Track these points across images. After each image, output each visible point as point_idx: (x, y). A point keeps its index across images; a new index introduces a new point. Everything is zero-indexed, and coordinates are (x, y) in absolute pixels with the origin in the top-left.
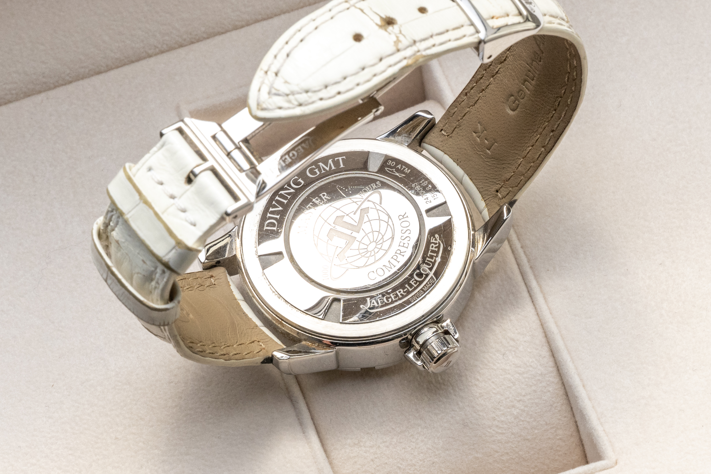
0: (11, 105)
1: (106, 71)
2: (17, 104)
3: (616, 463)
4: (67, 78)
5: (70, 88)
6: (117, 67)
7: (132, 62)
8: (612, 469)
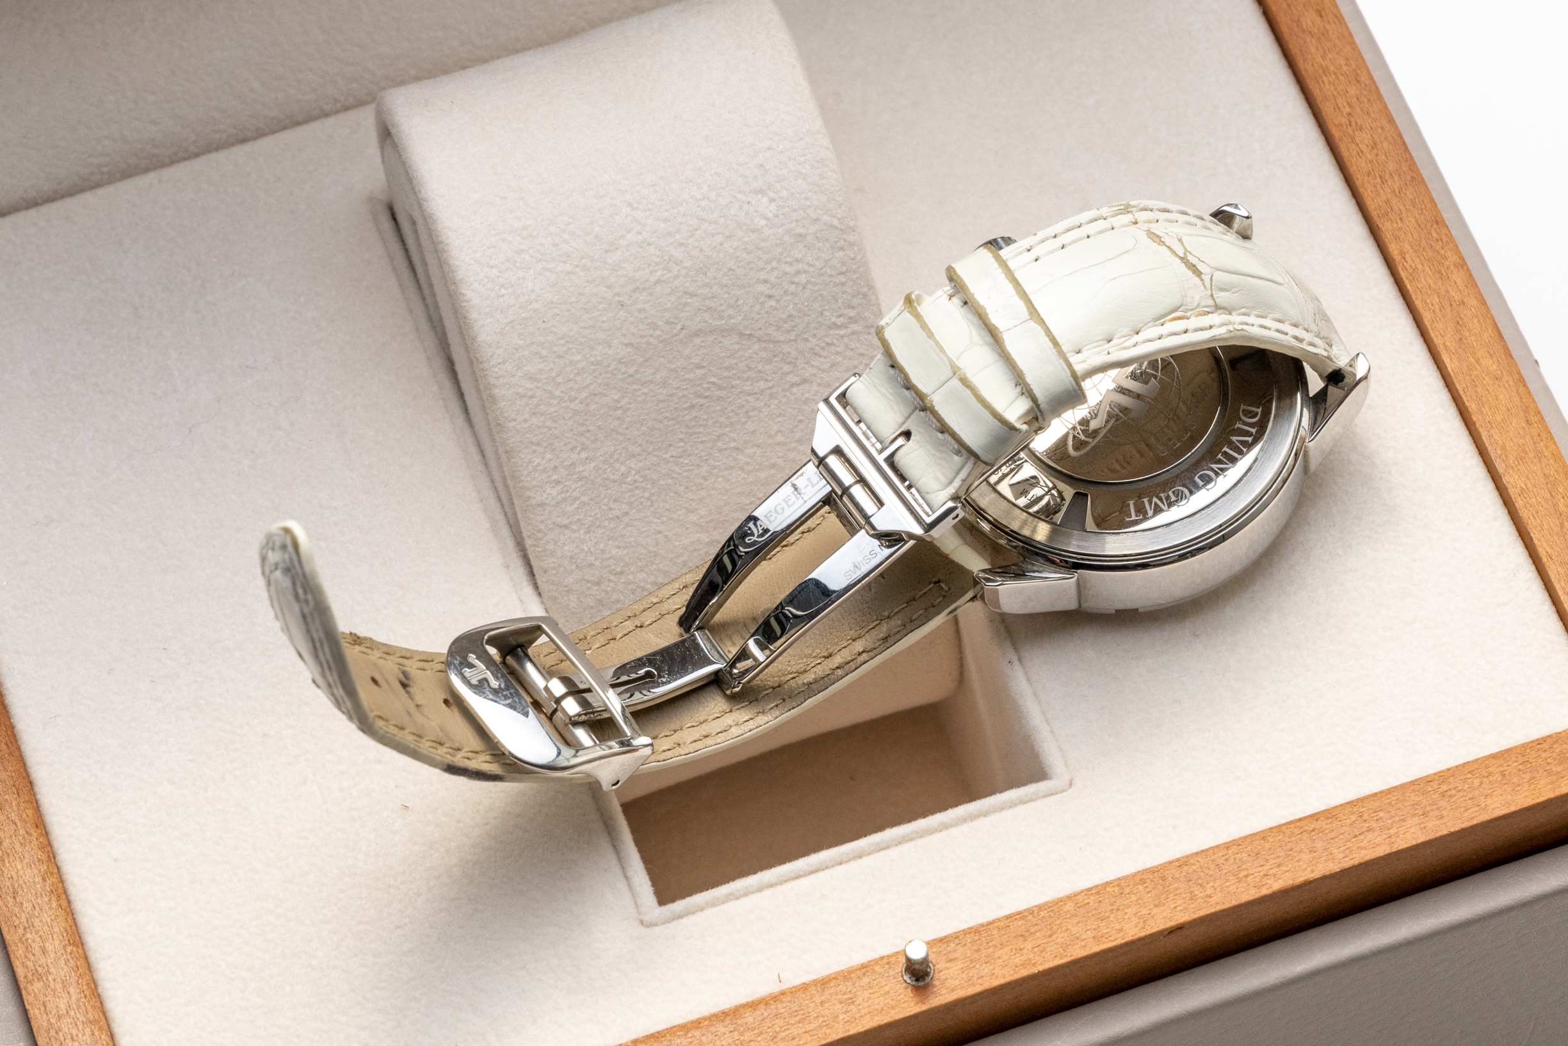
0: (101, 191)
1: (254, 139)
2: (110, 189)
3: (1071, 784)
4: (192, 148)
5: (196, 164)
6: (273, 132)
7: (298, 124)
8: (1064, 794)
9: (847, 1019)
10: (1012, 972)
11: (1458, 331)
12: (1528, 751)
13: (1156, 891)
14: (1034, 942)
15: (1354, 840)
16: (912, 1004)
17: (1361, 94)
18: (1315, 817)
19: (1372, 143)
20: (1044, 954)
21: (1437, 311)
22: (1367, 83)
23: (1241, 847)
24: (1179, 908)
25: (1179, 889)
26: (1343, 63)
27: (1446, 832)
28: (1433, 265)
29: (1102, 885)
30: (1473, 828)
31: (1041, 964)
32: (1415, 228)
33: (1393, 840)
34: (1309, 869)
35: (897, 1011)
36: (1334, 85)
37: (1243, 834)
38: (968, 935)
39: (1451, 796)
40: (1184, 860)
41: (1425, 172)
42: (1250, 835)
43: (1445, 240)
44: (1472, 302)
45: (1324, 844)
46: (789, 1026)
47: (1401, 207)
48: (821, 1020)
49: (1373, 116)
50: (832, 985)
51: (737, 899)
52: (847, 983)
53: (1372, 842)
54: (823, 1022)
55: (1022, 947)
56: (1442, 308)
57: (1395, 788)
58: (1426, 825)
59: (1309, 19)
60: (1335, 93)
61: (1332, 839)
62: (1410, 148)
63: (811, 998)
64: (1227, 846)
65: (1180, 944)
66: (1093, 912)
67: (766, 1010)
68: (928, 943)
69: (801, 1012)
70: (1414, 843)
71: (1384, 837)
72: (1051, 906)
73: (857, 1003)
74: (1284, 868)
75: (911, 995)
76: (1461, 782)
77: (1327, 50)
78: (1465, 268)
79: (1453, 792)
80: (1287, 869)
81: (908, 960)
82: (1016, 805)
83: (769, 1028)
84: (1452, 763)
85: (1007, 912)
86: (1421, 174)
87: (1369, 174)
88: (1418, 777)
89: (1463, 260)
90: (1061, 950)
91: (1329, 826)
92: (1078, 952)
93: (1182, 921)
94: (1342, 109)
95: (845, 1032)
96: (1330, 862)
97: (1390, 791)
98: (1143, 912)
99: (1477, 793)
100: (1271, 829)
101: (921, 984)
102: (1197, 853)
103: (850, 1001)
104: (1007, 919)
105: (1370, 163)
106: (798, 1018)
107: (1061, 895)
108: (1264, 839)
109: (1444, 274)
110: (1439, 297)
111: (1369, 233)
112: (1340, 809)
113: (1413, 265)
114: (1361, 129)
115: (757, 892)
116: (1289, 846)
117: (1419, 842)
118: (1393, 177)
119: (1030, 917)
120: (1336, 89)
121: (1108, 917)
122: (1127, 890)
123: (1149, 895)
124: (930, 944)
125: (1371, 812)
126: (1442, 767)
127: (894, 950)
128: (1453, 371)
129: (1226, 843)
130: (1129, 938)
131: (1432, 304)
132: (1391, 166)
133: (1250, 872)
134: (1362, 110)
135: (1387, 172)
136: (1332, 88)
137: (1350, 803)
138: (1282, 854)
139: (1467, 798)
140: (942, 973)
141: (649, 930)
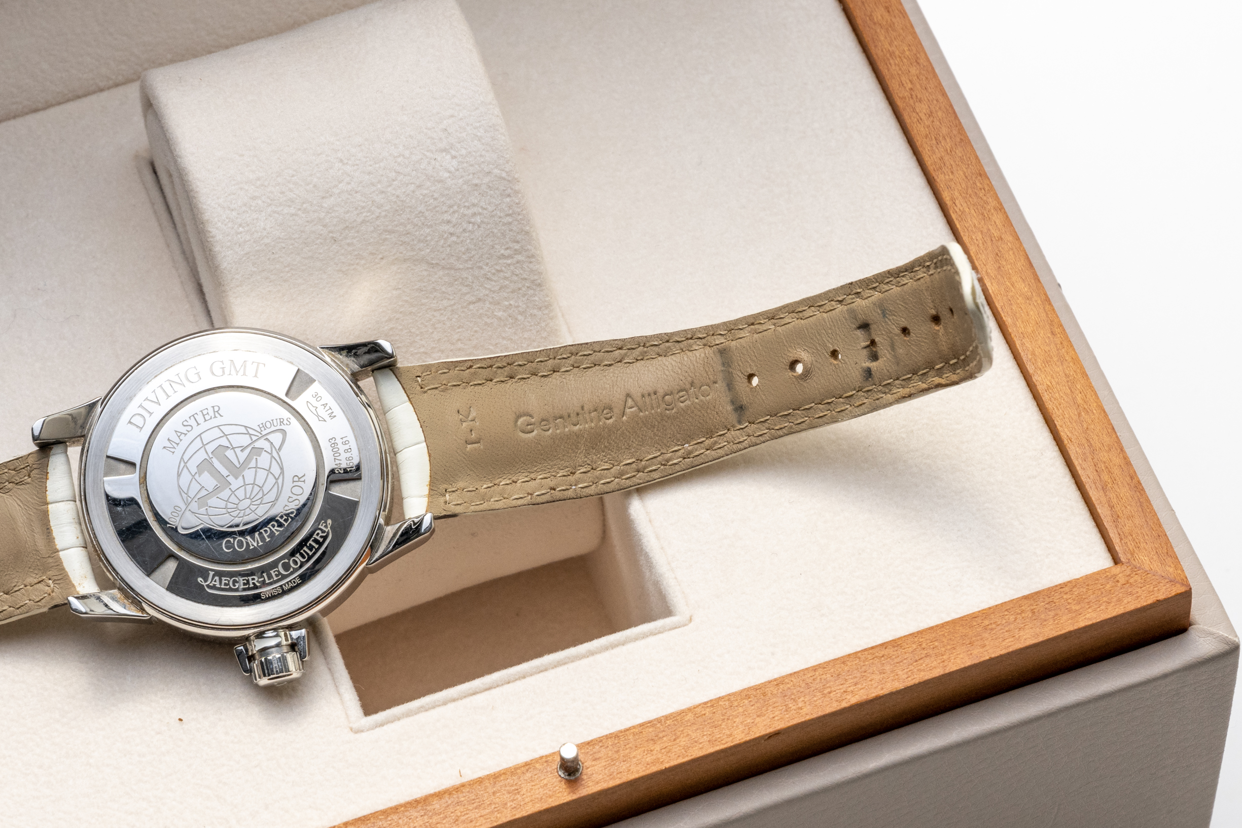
1: (44, 109)
3: (691, 619)
6: (59, 104)
7: (79, 97)
8: (685, 627)
9: (514, 805)
10: (644, 768)
11: (997, 261)
12: (1053, 593)
13: (758, 705)
14: (662, 745)
15: (915, 663)
16: (565, 794)
17: (920, 73)
18: (884, 645)
19: (929, 113)
20: (669, 754)
21: (981, 245)
22: (925, 64)
23: (825, 669)
24: (776, 718)
25: (777, 702)
26: (906, 49)
27: (988, 658)
28: (977, 208)
29: (715, 699)
30: (1009, 654)
31: (668, 762)
32: (963, 180)
33: (945, 664)
34: (879, 687)
35: (553, 799)
36: (899, 66)
37: (827, 659)
38: (609, 739)
39: (992, 629)
40: (780, 680)
41: (971, 135)
42: (833, 660)
43: (986, 189)
44: (1009, 238)
45: (891, 667)
46: (468, 812)
47: (952, 163)
48: (493, 806)
49: (930, 90)
50: (502, 778)
51: (426, 710)
52: (514, 777)
53: (929, 666)
54: (495, 808)
55: (652, 748)
56: (984, 242)
57: (947, 623)
58: (972, 652)
59: (879, 14)
60: (900, 72)
61: (897, 663)
62: (959, 115)
63: (485, 790)
64: (815, 669)
65: (777, 746)
66: (709, 721)
67: (449, 798)
68: (578, 746)
69: (477, 800)
70: (963, 666)
71: (939, 661)
72: (675, 717)
73: (522, 793)
74: (859, 686)
75: (564, 787)
76: (1000, 618)
77: (893, 39)
78: (1003, 211)
79: (994, 626)
80: (862, 687)
81: (562, 759)
82: (647, 636)
83: (452, 813)
84: (992, 603)
85: (640, 721)
86: (968, 137)
87: (926, 137)
88: (966, 614)
89: (1001, 204)
90: (683, 751)
91: (895, 653)
92: (697, 752)
93: (778, 728)
94: (905, 85)
95: (512, 816)
96: (896, 681)
97: (943, 626)
98: (748, 721)
99: (1012, 626)
100: (849, 655)
101: (572, 778)
102: (791, 674)
103: (516, 791)
104: (641, 726)
105: (928, 128)
106: (475, 805)
107: (683, 707)
108: (844, 663)
109: (986, 216)
110: (982, 234)
111: (926, 183)
112: (904, 639)
113: (961, 209)
114: (920, 101)
115: (442, 705)
116: (863, 669)
117: (967, 665)
118: (945, 139)
119: (659, 725)
120: (900, 69)
121: (721, 725)
122: (736, 704)
123: (753, 707)
124: (580, 746)
125: (928, 641)
126: (985, 606)
127: (551, 751)
128: (993, 292)
129: (814, 667)
130: (737, 742)
131: (977, 240)
132: (944, 130)
133: (833, 689)
134: (921, 86)
135: (941, 135)
136: (897, 68)
137: (912, 635)
138: (858, 675)
139: (1005, 631)
140: (589, 769)
141: (357, 736)
